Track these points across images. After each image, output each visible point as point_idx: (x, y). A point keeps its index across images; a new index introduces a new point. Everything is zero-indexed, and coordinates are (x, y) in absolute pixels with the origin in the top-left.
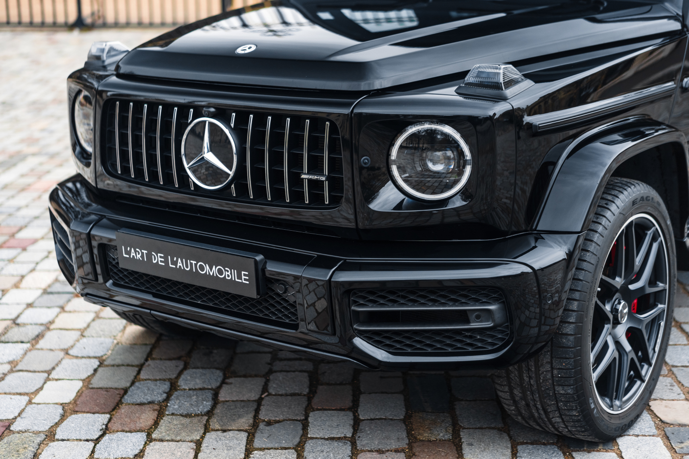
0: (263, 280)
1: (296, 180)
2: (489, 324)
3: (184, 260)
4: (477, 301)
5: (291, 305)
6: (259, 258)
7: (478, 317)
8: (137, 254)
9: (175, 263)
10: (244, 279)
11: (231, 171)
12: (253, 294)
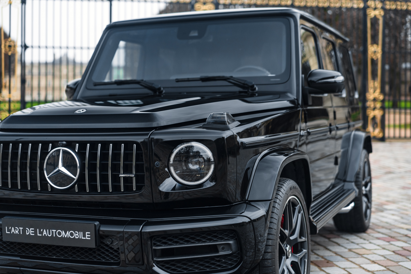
0: (99, 237)
1: (116, 179)
2: (229, 252)
3: (48, 230)
4: (222, 239)
5: (116, 251)
6: (97, 223)
7: (223, 248)
8: (15, 231)
9: (41, 233)
10: (88, 237)
11: (75, 177)
12: (93, 246)
